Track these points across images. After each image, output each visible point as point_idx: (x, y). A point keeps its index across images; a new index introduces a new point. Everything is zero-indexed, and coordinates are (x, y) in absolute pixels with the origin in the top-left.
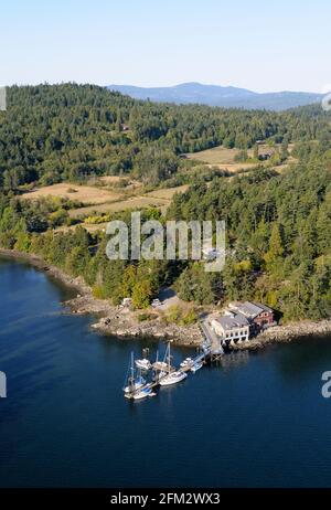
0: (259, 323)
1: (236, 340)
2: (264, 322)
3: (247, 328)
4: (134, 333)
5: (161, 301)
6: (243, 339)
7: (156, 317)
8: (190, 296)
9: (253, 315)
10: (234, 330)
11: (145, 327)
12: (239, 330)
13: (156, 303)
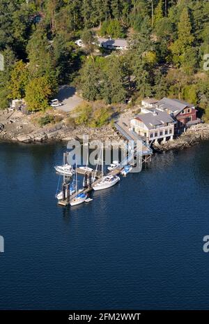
0: (182, 121)
1: (160, 140)
2: (188, 120)
3: (172, 126)
4: (39, 139)
5: (60, 101)
6: (168, 138)
7: (61, 119)
8: (95, 93)
9: (176, 112)
10: (158, 129)
11: (50, 131)
12: (163, 129)
13: (55, 103)
